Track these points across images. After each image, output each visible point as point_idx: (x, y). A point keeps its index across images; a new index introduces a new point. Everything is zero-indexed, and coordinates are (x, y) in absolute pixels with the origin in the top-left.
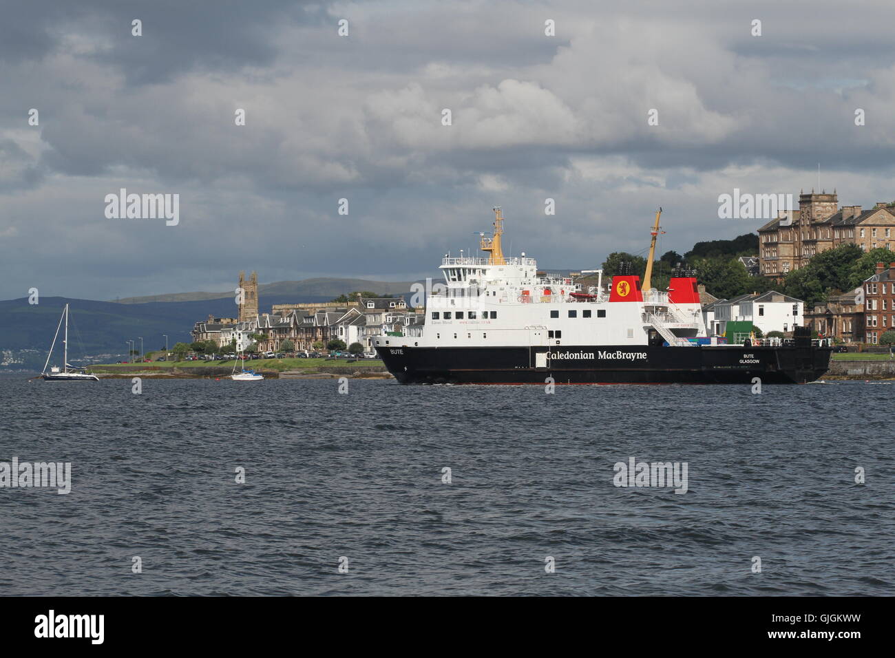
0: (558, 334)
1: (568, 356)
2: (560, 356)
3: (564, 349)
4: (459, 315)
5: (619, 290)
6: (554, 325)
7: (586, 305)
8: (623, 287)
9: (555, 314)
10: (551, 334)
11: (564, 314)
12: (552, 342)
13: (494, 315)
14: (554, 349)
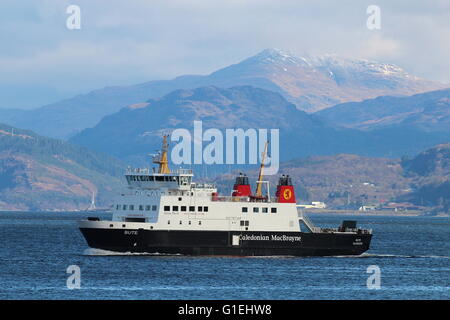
0: (247, 223)
1: (253, 238)
2: (248, 238)
3: (251, 233)
4: (184, 209)
5: (285, 195)
6: (245, 217)
7: (264, 205)
8: (287, 193)
9: (245, 210)
10: (242, 223)
11: (251, 210)
12: (243, 229)
13: (206, 209)
14: (244, 233)
